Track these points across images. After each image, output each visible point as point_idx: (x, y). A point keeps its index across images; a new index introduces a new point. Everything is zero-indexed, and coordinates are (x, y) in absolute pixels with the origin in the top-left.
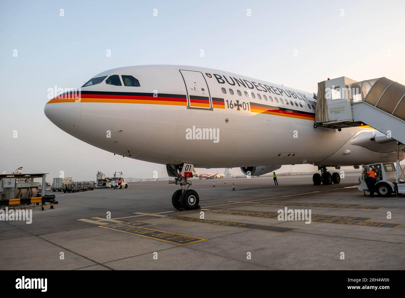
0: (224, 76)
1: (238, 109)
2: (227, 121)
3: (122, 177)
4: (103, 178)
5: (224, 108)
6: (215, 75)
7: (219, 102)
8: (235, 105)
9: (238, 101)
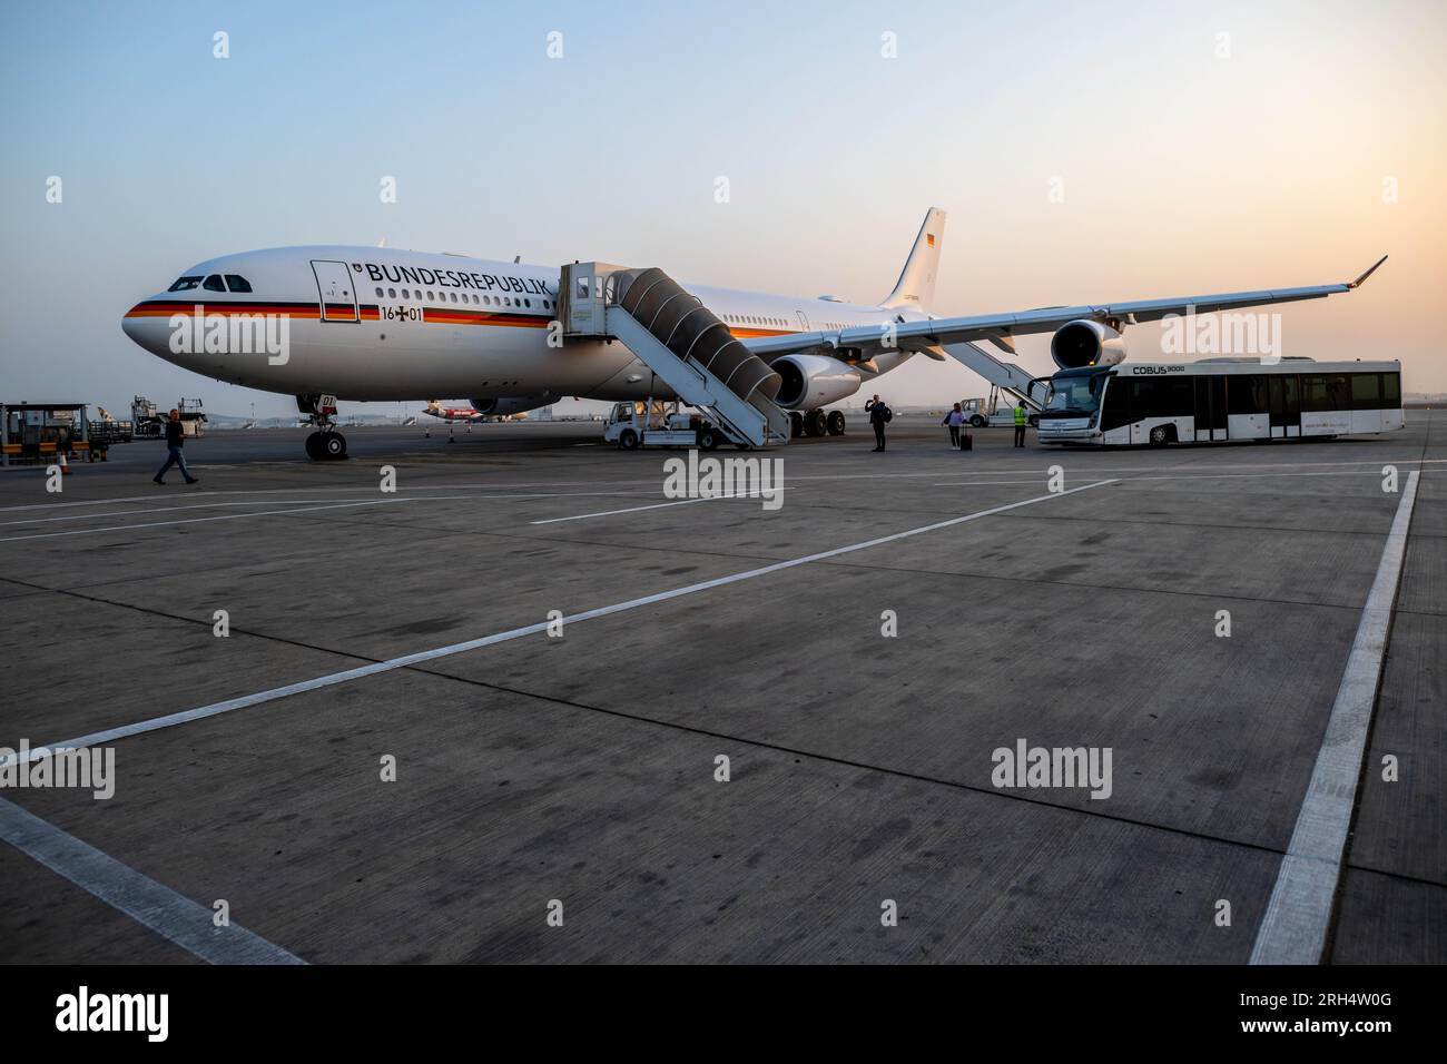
0: (383, 267)
1: (402, 319)
2: (383, 337)
3: (200, 410)
4: (152, 413)
5: (378, 319)
6: (367, 266)
7: (371, 310)
8: (397, 313)
9: (401, 308)
